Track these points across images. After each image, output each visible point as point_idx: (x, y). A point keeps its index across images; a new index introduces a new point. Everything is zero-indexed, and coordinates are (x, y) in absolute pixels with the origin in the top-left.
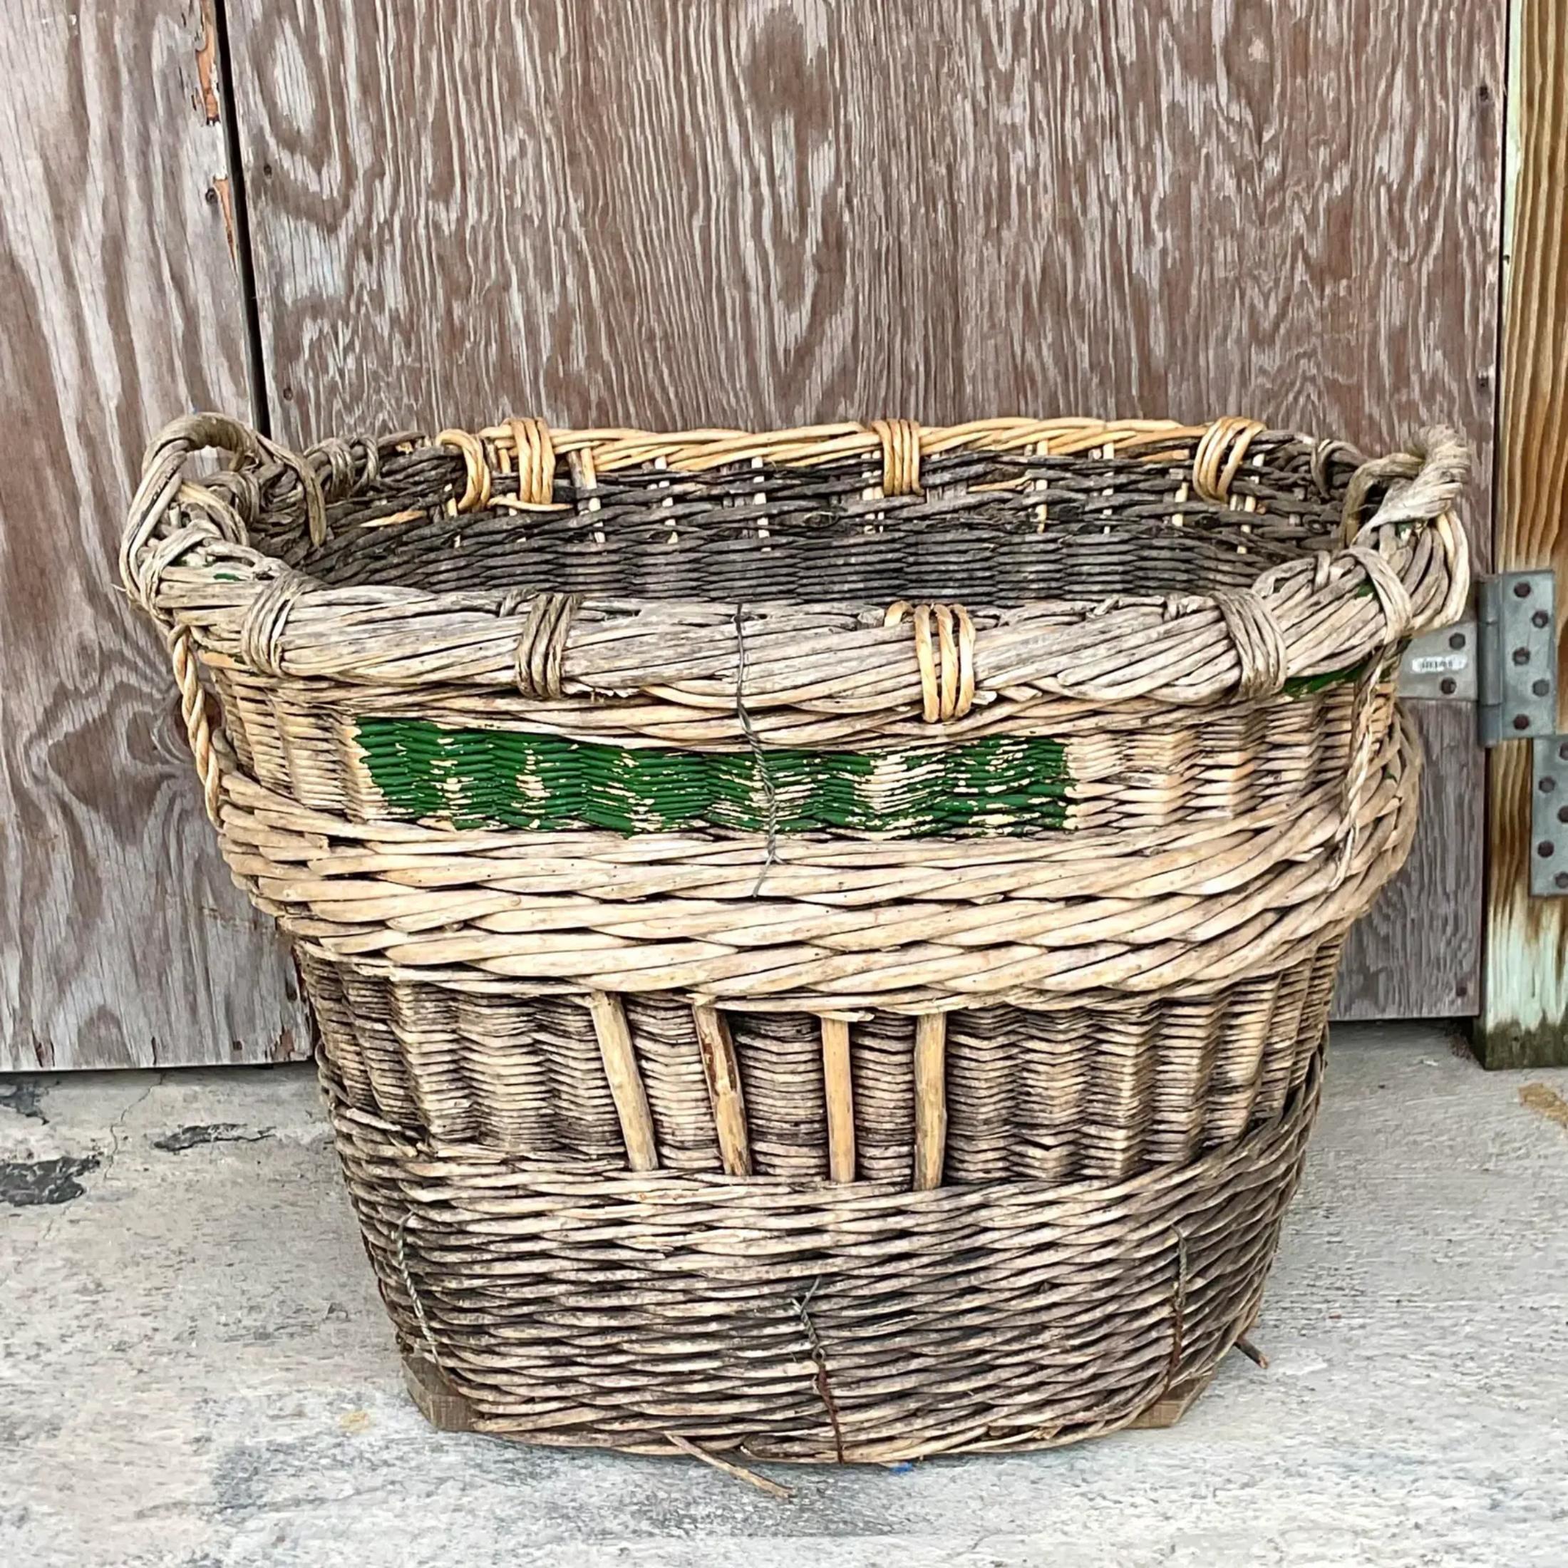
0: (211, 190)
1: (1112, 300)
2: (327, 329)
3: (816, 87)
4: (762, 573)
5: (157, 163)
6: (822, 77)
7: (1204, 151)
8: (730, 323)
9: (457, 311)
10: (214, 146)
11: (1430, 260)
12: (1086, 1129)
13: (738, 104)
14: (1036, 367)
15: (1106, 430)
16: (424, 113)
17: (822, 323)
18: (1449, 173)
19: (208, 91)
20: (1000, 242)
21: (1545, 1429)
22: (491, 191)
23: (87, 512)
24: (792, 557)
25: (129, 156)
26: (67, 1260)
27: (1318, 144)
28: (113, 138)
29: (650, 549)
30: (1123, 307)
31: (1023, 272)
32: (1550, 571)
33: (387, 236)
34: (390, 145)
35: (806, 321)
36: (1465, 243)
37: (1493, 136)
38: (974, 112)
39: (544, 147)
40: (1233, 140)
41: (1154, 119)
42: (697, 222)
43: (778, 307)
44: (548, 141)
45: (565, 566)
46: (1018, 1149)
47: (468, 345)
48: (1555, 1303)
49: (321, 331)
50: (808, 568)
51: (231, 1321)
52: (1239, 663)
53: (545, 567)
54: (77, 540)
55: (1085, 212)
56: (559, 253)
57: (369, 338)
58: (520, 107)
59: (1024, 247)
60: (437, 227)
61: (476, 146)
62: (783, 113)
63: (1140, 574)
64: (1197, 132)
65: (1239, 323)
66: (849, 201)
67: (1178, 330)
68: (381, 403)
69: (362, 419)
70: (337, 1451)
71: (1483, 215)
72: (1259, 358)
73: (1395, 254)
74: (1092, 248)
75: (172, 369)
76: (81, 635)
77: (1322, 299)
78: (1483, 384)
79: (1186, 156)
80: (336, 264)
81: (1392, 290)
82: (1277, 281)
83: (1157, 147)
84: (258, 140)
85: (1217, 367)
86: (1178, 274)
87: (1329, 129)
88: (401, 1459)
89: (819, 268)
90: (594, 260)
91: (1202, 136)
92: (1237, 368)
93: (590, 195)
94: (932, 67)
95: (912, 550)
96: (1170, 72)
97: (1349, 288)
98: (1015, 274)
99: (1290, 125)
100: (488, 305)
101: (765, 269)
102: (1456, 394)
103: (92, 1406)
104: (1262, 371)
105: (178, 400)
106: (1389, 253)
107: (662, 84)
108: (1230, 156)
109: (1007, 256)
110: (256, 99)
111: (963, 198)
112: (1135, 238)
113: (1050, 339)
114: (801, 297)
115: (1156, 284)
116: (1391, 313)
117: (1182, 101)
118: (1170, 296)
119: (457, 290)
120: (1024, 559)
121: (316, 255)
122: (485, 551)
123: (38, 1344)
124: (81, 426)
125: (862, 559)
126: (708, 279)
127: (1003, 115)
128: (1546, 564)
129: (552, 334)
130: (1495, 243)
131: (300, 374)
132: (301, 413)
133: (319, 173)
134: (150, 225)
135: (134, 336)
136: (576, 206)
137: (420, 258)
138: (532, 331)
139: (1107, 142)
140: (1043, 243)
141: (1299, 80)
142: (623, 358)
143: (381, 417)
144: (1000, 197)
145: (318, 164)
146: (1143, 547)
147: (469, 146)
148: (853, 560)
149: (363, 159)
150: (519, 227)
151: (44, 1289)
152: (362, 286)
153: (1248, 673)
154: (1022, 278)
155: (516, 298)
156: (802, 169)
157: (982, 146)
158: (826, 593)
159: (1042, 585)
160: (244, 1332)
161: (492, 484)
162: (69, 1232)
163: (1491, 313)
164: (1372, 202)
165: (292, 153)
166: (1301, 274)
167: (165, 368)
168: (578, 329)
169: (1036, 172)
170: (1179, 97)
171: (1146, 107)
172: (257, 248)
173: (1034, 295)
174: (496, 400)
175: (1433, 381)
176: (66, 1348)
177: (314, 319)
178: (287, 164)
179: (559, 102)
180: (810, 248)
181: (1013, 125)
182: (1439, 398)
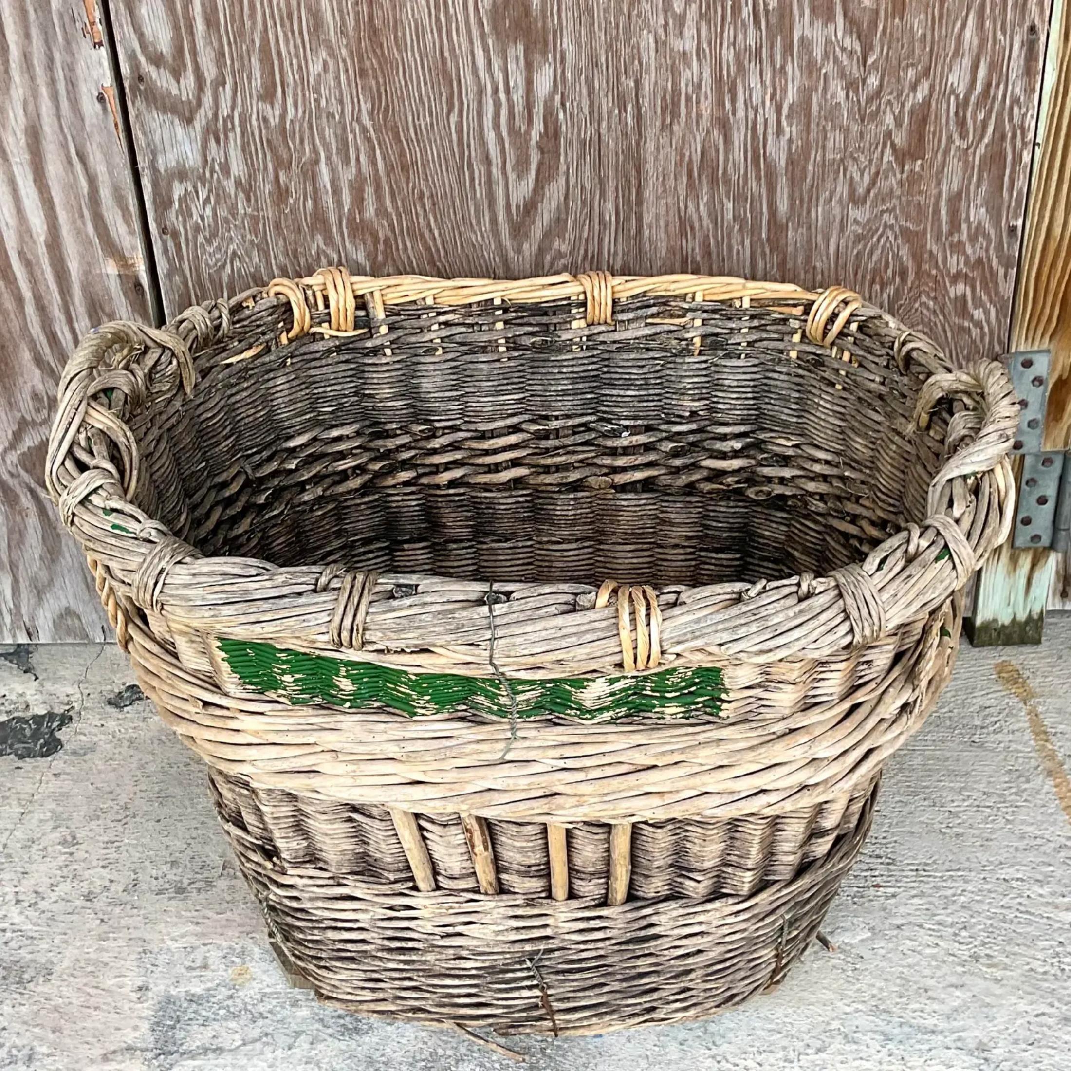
0: (100, 94)
1: (752, 175)
2: (190, 188)
3: (540, 25)
4: (501, 377)
5: (60, 74)
6: (544, 17)
7: (824, 71)
8: (477, 187)
9: (282, 177)
10: (101, 64)
11: (982, 147)
12: (725, 869)
13: (483, 35)
14: (695, 217)
15: (744, 287)
16: (253, 41)
17: (543, 188)
18: (1002, 87)
19: (93, 24)
20: (672, 132)
21: (1013, 999)
22: (304, 95)
23: (30, 309)
24: (522, 365)
25: (39, 70)
26: (52, 811)
27: (908, 66)
28: (26, 57)
29: (422, 360)
30: (758, 178)
31: (688, 154)
32: (1048, 351)
33: (230, 126)
34: (229, 63)
35: (531, 186)
36: (1010, 135)
37: (1037, 60)
38: (656, 42)
39: (341, 65)
40: (845, 63)
41: (788, 49)
42: (454, 118)
43: (512, 176)
44: (344, 61)
45: (364, 372)
46: (679, 880)
47: (291, 201)
48: (1020, 876)
49: (186, 190)
50: (533, 373)
51: (160, 874)
52: (852, 631)
53: (350, 373)
54: (25, 328)
55: (734, 114)
56: (355, 139)
57: (220, 195)
58: (322, 37)
59: (689, 137)
60: (265, 120)
61: (291, 64)
62: (516, 43)
63: (766, 388)
64: (819, 58)
65: (842, 190)
66: (563, 104)
67: (797, 194)
68: (231, 238)
69: (219, 249)
70: (230, 1002)
71: (1024, 116)
72: (854, 213)
73: (957, 143)
74: (738, 137)
75: (82, 216)
76: (33, 386)
77: (902, 172)
78: (1012, 230)
79: (810, 73)
80: (194, 145)
81: (954, 164)
82: (871, 161)
83: (789, 68)
84: (132, 58)
85: (824, 219)
86: (799, 156)
87: (917, 56)
88: (270, 1012)
89: (541, 148)
90: (379, 144)
91: (822, 60)
92: (838, 220)
93: (375, 99)
94: (625, 10)
95: (606, 363)
96: (802, 15)
97: (922, 166)
98: (682, 155)
99: (888, 53)
100: (305, 174)
101: (503, 151)
102: (993, 236)
103: (71, 953)
104: (856, 221)
105: (87, 236)
106: (953, 142)
107: (427, 22)
108: (842, 75)
109: (677, 143)
110: (128, 29)
111: (646, 103)
112: (770, 131)
113: (705, 199)
114: (528, 170)
115: (783, 163)
116: (952, 182)
117: (809, 36)
118: (793, 169)
119: (281, 164)
120: (684, 374)
121: (179, 137)
122: (308, 366)
123: (36, 892)
124: (21, 254)
125: (570, 369)
126: (462, 158)
127: (678, 45)
128: (1045, 346)
129: (351, 193)
130: (1031, 135)
131: (173, 217)
132: (176, 245)
133: (178, 82)
134: (59, 117)
135: (53, 194)
136: (365, 107)
137: (254, 140)
138: (336, 192)
139: (753, 64)
140: (703, 135)
141: (897, 20)
142: (401, 210)
143: (231, 247)
144: (673, 103)
145: (177, 75)
146: (767, 371)
147: (286, 63)
148: (564, 370)
149: (210, 72)
150: (324, 120)
151: (39, 839)
152: (213, 160)
153: (858, 638)
154: (687, 158)
155: (324, 169)
156: (529, 82)
157: (661, 66)
158: (546, 391)
159: (696, 391)
160: (167, 886)
161: (312, 319)
162: (53, 785)
163: (1024, 182)
164: (944, 106)
165: (158, 67)
166: (888, 156)
167: (77, 215)
168: (369, 190)
169: (699, 86)
170: (807, 33)
171: (783, 39)
172: (137, 133)
173: (695, 170)
174: (312, 237)
175: (977, 228)
176: (54, 896)
177: (181, 182)
178: (154, 75)
179: (351, 32)
180: (535, 136)
181: (685, 53)
182: (981, 239)
